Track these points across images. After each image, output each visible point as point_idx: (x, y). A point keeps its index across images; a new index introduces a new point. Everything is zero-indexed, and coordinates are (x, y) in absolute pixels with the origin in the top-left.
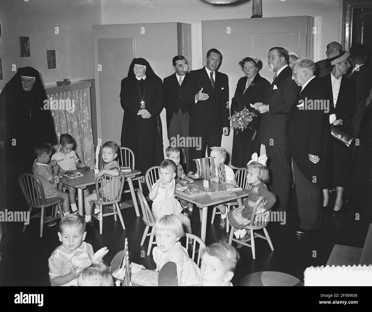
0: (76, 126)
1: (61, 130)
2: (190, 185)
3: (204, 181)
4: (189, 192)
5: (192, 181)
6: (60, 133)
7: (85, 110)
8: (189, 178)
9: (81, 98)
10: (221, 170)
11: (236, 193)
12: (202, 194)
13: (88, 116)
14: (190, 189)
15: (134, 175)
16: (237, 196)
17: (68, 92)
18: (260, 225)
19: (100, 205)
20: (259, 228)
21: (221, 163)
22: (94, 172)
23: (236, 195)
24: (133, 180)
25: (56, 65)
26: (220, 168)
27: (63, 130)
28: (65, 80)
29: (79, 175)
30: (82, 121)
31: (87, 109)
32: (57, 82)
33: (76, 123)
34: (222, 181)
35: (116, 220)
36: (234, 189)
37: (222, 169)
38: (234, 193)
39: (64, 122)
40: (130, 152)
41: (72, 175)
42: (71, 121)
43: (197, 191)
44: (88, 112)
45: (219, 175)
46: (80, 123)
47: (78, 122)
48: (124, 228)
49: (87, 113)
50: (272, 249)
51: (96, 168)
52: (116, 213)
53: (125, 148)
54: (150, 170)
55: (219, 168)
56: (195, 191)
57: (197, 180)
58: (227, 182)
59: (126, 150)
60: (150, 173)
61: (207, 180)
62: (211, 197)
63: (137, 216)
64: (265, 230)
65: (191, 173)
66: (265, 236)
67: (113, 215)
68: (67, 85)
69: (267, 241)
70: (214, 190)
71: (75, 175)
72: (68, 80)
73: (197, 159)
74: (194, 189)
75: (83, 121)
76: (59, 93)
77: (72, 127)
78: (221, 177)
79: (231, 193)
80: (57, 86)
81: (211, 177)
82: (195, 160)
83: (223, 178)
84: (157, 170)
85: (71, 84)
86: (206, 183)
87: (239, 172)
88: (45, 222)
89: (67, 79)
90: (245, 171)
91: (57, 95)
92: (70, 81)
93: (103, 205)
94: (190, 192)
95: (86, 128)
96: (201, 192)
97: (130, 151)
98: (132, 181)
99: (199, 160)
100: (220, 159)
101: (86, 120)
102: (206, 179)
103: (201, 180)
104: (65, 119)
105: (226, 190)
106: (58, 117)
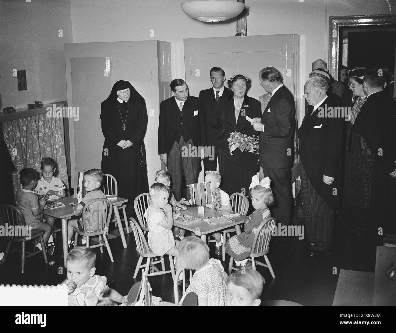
0: (49, 152)
1: (33, 156)
2: (183, 212)
3: (199, 208)
4: (183, 220)
5: (185, 208)
6: (32, 160)
7: (58, 134)
8: (182, 204)
9: (54, 122)
10: (216, 196)
11: (234, 219)
12: (198, 221)
13: (61, 141)
14: (183, 216)
15: (120, 203)
16: (236, 222)
17: (41, 115)
18: (261, 252)
19: (86, 236)
20: (260, 255)
21: (216, 188)
22: (77, 201)
23: (234, 221)
24: (119, 208)
25: (26, 87)
26: (216, 193)
27: (35, 157)
28: (37, 103)
29: (60, 206)
30: (54, 147)
31: (59, 133)
32: (29, 105)
33: (48, 149)
34: (217, 207)
35: (102, 252)
36: (231, 215)
37: (217, 194)
38: (232, 219)
39: (37, 148)
40: (112, 179)
41: (52, 206)
42: (44, 147)
43: (192, 219)
44: (62, 137)
45: (214, 201)
46: (52, 149)
47: (51, 147)
48: (113, 261)
49: (60, 138)
50: (274, 277)
51: (80, 197)
52: (103, 245)
53: (107, 175)
54: (139, 197)
55: (214, 193)
56: (189, 218)
57: (190, 206)
58: (223, 208)
59: (108, 177)
60: (138, 200)
61: (202, 207)
62: (209, 224)
63: (124, 247)
64: (266, 257)
65: (183, 199)
66: (266, 264)
67: (99, 247)
68: (39, 108)
69: (268, 268)
70: (210, 217)
71: (55, 205)
72: (41, 102)
73: (191, 185)
74: (187, 216)
75: (56, 147)
76: (31, 117)
77: (44, 153)
78: (217, 202)
79: (229, 219)
80: (28, 109)
81: (206, 203)
82: (188, 186)
83: (218, 204)
84: (145, 197)
85: (43, 107)
86: (201, 210)
87: (233, 197)
88: (27, 257)
89: (39, 101)
90: (240, 196)
91: (29, 118)
92: (42, 103)
93: (89, 237)
94: (185, 220)
95: (59, 154)
96: (197, 219)
97: (112, 177)
98: (118, 210)
99: (193, 185)
100: (215, 183)
101: (59, 145)
102: (200, 205)
103: (194, 206)
104: (38, 145)
105: (222, 216)
106: (30, 142)
